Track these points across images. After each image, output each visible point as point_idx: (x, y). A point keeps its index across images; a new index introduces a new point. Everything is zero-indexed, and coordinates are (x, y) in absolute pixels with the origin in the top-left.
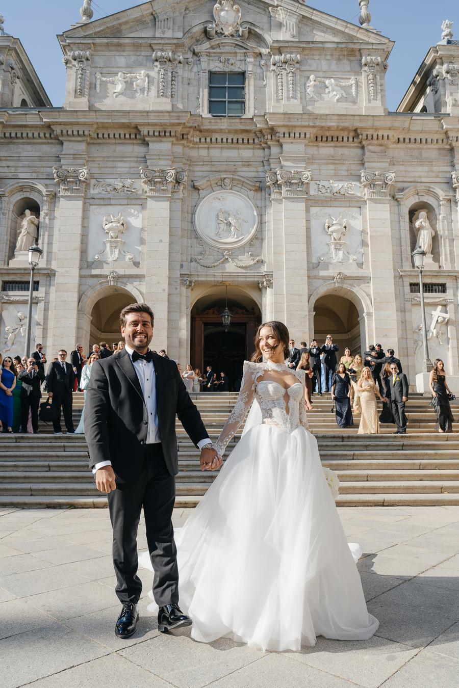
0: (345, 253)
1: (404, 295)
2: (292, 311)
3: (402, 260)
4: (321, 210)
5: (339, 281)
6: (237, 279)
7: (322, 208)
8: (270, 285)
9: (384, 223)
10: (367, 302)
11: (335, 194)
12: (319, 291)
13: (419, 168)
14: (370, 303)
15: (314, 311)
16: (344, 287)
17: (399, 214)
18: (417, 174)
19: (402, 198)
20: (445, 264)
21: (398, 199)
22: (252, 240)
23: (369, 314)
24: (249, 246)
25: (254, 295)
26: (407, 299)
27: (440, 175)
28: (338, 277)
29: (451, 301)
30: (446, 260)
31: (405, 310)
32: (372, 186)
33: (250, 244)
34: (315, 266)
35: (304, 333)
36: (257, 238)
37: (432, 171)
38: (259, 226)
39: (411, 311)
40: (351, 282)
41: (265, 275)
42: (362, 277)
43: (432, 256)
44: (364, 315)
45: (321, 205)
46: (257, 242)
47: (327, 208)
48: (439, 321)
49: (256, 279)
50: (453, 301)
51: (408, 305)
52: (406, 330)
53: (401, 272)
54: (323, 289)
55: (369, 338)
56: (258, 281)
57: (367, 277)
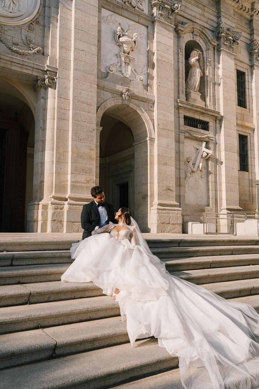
0: (133, 70)
1: (179, 126)
2: (78, 121)
3: (179, 92)
4: (112, 15)
5: (127, 98)
6: (9, 66)
7: (112, 13)
8: (53, 85)
9: (168, 50)
10: (150, 127)
11: (127, 3)
12: (106, 105)
13: (195, 9)
14: (153, 128)
15: (101, 126)
16: (130, 106)
17: (178, 46)
18: (193, 14)
19: (183, 31)
20: (209, 105)
21: (179, 31)
22: (31, 23)
23: (152, 140)
24: (27, 29)
25: (28, 95)
26: (182, 130)
27: (209, 22)
28: (126, 94)
29: (212, 139)
30: (210, 101)
31: (179, 141)
32: (161, 8)
33: (29, 26)
34: (103, 76)
35: (91, 150)
36: (38, 23)
37: (204, 16)
38: (41, 9)
39: (183, 143)
40: (137, 102)
41: (47, 70)
42: (147, 99)
43: (201, 94)
44: (148, 139)
45: (112, 10)
46: (38, 29)
47: (118, 15)
48: (204, 156)
49: (35, 74)
50: (213, 139)
51: (182, 137)
52: (180, 161)
53: (180, 103)
54: (111, 103)
55: (150, 164)
56: (37, 77)
57: (151, 100)
